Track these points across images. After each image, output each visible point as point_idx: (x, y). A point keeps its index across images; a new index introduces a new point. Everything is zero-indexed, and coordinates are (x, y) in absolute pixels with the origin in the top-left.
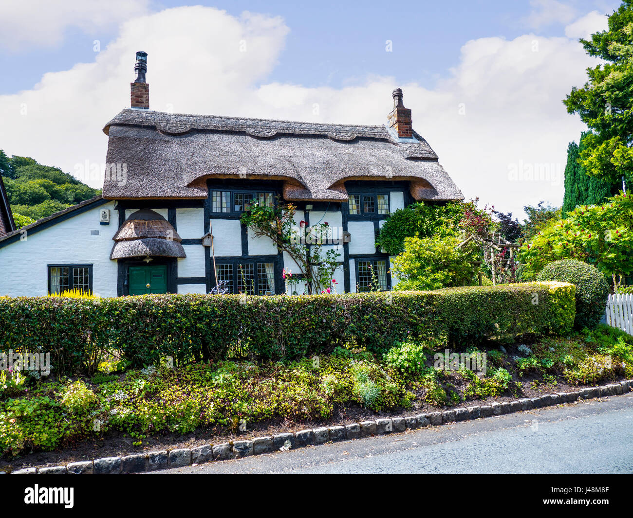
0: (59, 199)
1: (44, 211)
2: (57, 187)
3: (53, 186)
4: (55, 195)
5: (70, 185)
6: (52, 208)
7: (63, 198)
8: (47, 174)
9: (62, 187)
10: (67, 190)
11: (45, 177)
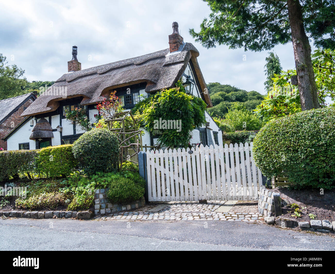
0: (228, 100)
1: (221, 107)
2: (227, 95)
3: (225, 95)
4: (226, 99)
5: (233, 92)
6: (224, 105)
7: (230, 99)
8: (222, 89)
9: (230, 94)
10: (232, 95)
11: (222, 90)
